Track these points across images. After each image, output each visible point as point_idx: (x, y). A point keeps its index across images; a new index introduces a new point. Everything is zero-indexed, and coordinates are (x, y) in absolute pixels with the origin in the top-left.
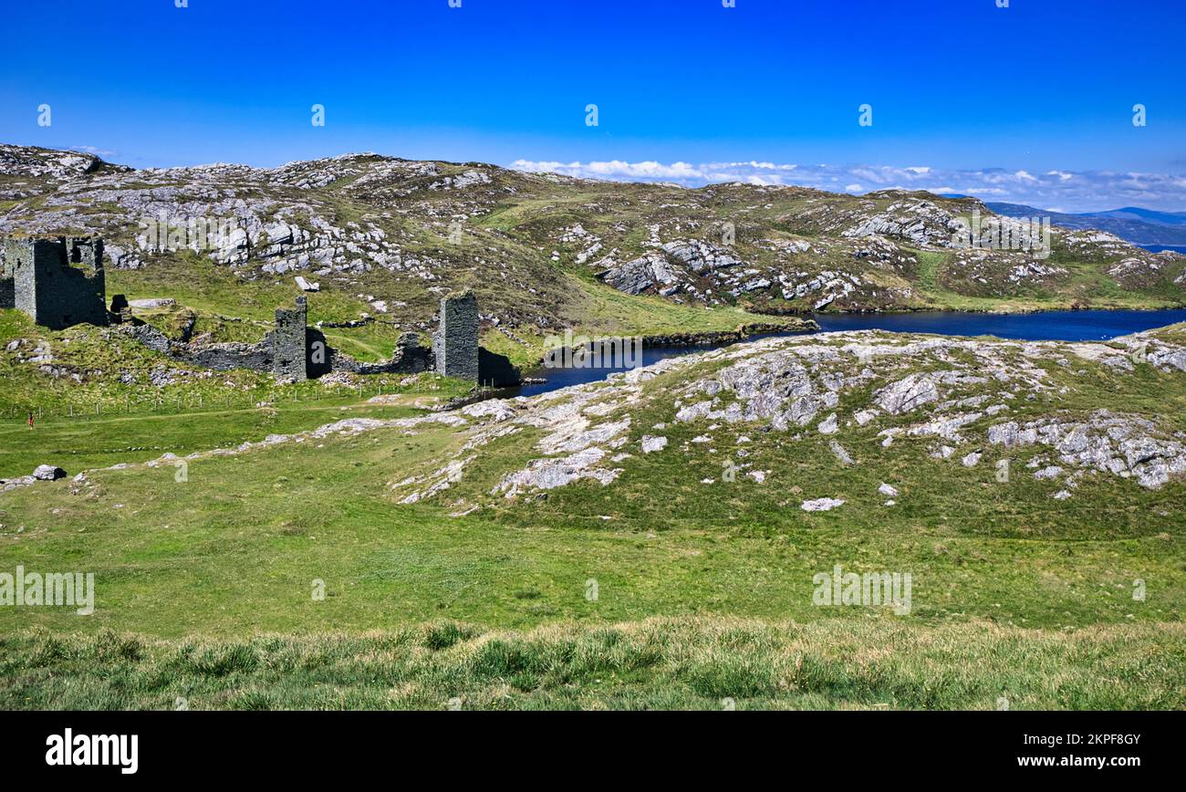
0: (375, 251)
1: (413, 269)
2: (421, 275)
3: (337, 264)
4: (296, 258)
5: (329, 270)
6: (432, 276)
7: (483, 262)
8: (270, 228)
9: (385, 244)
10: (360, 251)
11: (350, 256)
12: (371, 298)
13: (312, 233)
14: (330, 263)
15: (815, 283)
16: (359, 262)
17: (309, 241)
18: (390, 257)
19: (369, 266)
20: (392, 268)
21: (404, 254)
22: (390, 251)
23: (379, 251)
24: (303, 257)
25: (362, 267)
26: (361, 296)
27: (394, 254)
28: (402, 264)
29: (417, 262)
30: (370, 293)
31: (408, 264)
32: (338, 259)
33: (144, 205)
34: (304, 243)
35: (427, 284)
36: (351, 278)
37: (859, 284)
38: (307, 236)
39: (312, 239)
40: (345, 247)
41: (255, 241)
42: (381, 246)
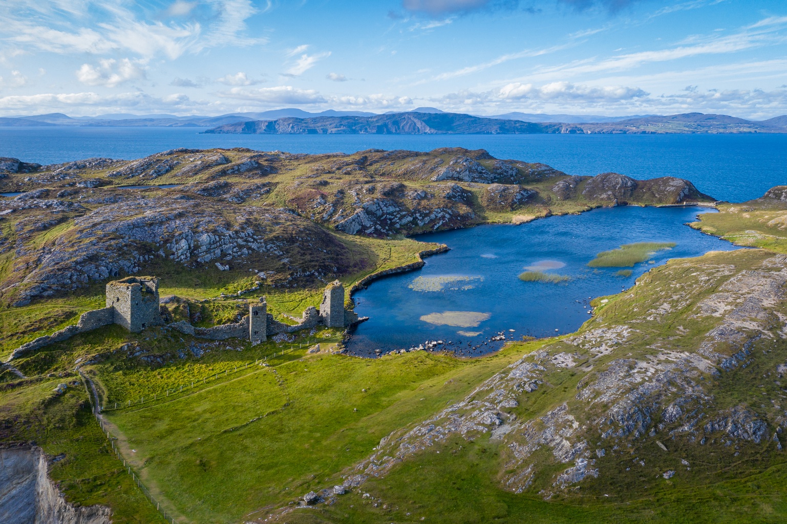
0: (251, 242)
1: (271, 250)
2: (276, 252)
3: (234, 252)
4: (214, 251)
5: (231, 257)
6: (281, 253)
7: (300, 239)
8: (198, 237)
9: (255, 237)
10: (244, 243)
11: (240, 247)
12: (256, 271)
13: (219, 236)
14: (231, 252)
15: (433, 216)
16: (245, 250)
17: (219, 241)
18: (259, 245)
19: (250, 251)
20: (261, 251)
21: (265, 242)
22: (259, 241)
23: (253, 242)
24: (218, 251)
25: (247, 252)
26: (251, 270)
27: (261, 243)
28: (266, 248)
29: (273, 246)
30: (255, 268)
31: (269, 247)
32: (235, 249)
33: (130, 232)
34: (216, 242)
35: (279, 257)
36: (243, 260)
37: (452, 213)
38: (218, 239)
39: (220, 240)
40: (237, 242)
41: (192, 245)
42: (254, 239)
